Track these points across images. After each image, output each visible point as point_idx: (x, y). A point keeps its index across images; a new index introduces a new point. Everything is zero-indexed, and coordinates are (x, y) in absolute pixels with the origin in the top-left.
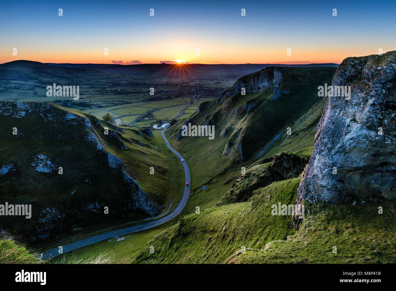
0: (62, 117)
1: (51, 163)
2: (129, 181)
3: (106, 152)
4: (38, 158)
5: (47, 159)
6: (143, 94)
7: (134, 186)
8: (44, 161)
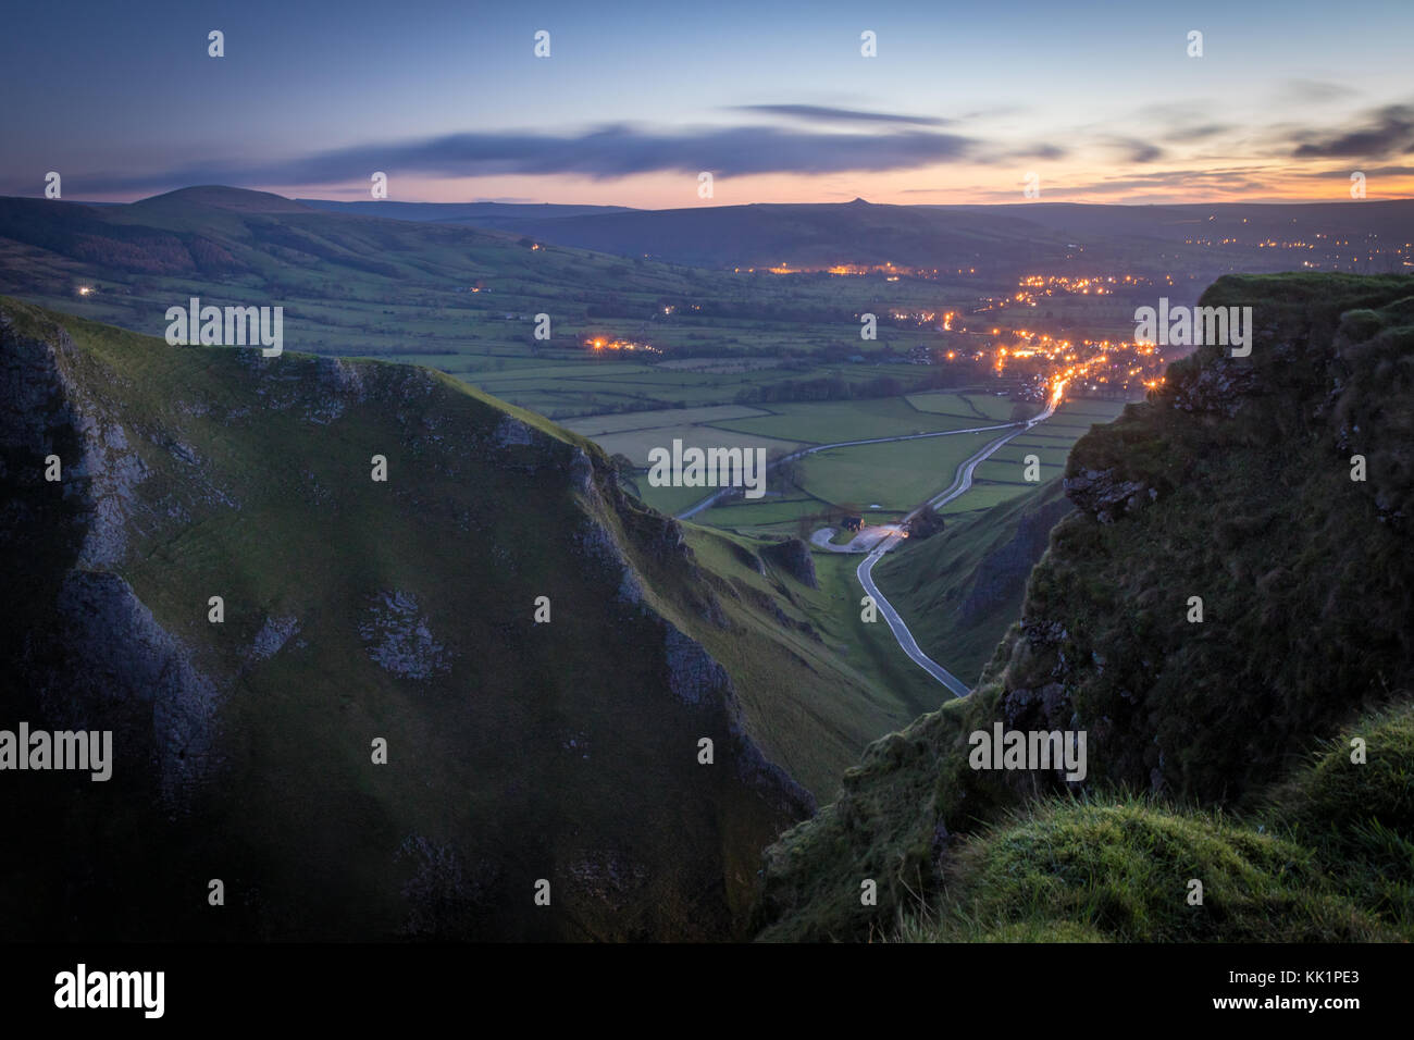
1: (430, 637)
4: (384, 606)
5: (419, 615)
6: (741, 361)
8: (405, 625)
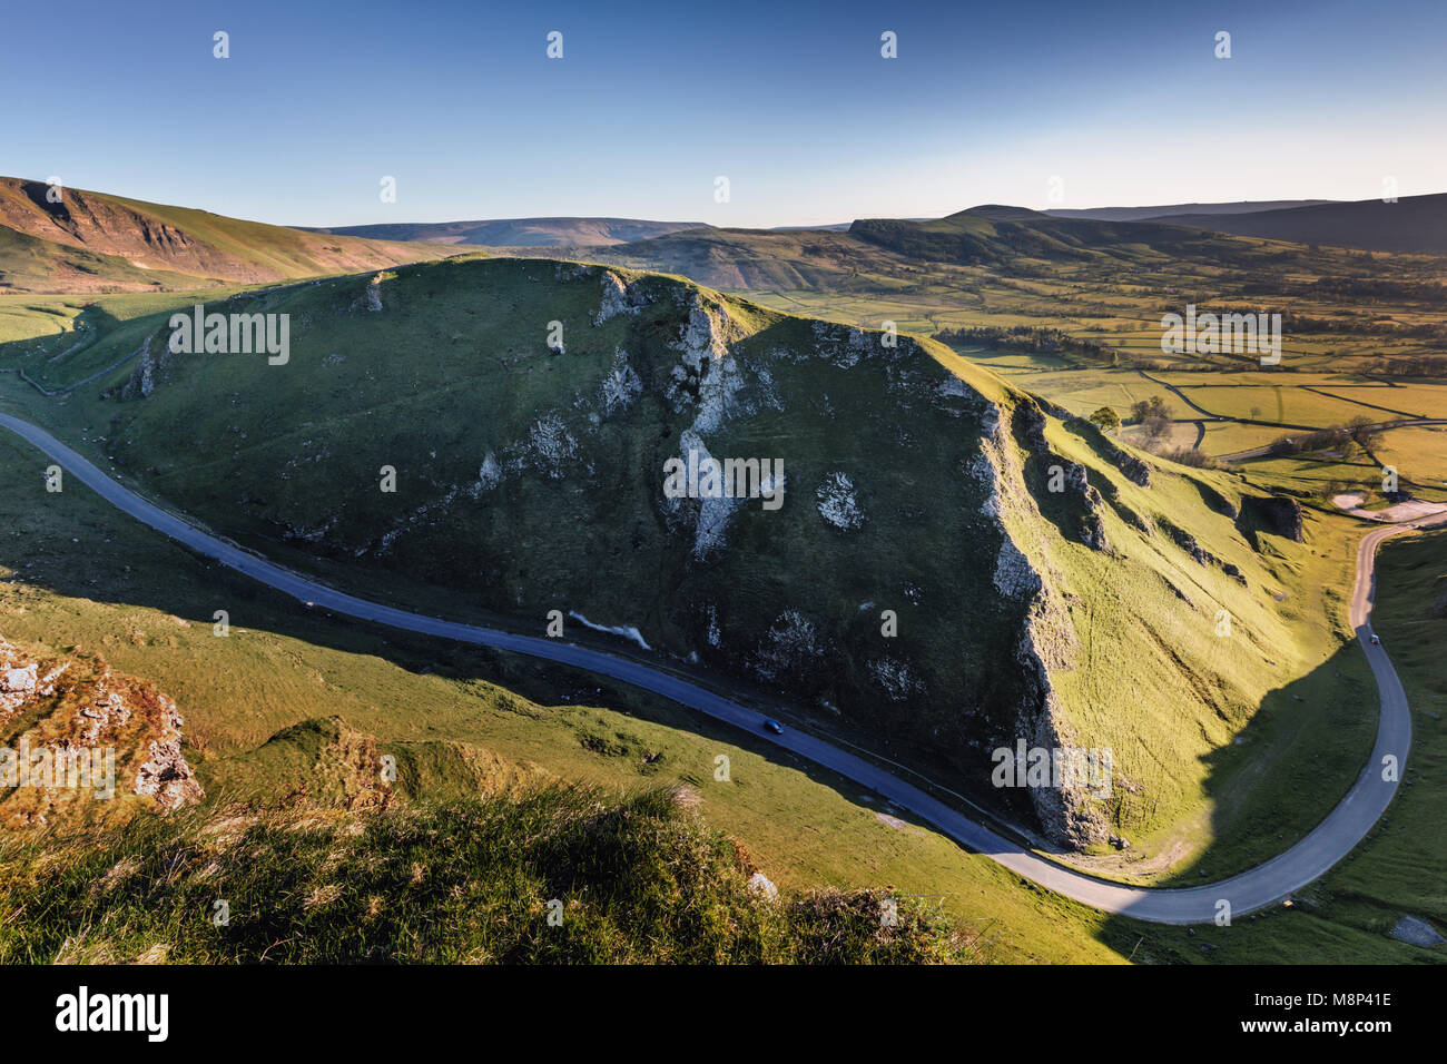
0: (932, 387)
1: (854, 504)
2: (1028, 662)
3: (1002, 532)
4: (834, 480)
5: (852, 490)
7: (1036, 689)
8: (842, 494)
